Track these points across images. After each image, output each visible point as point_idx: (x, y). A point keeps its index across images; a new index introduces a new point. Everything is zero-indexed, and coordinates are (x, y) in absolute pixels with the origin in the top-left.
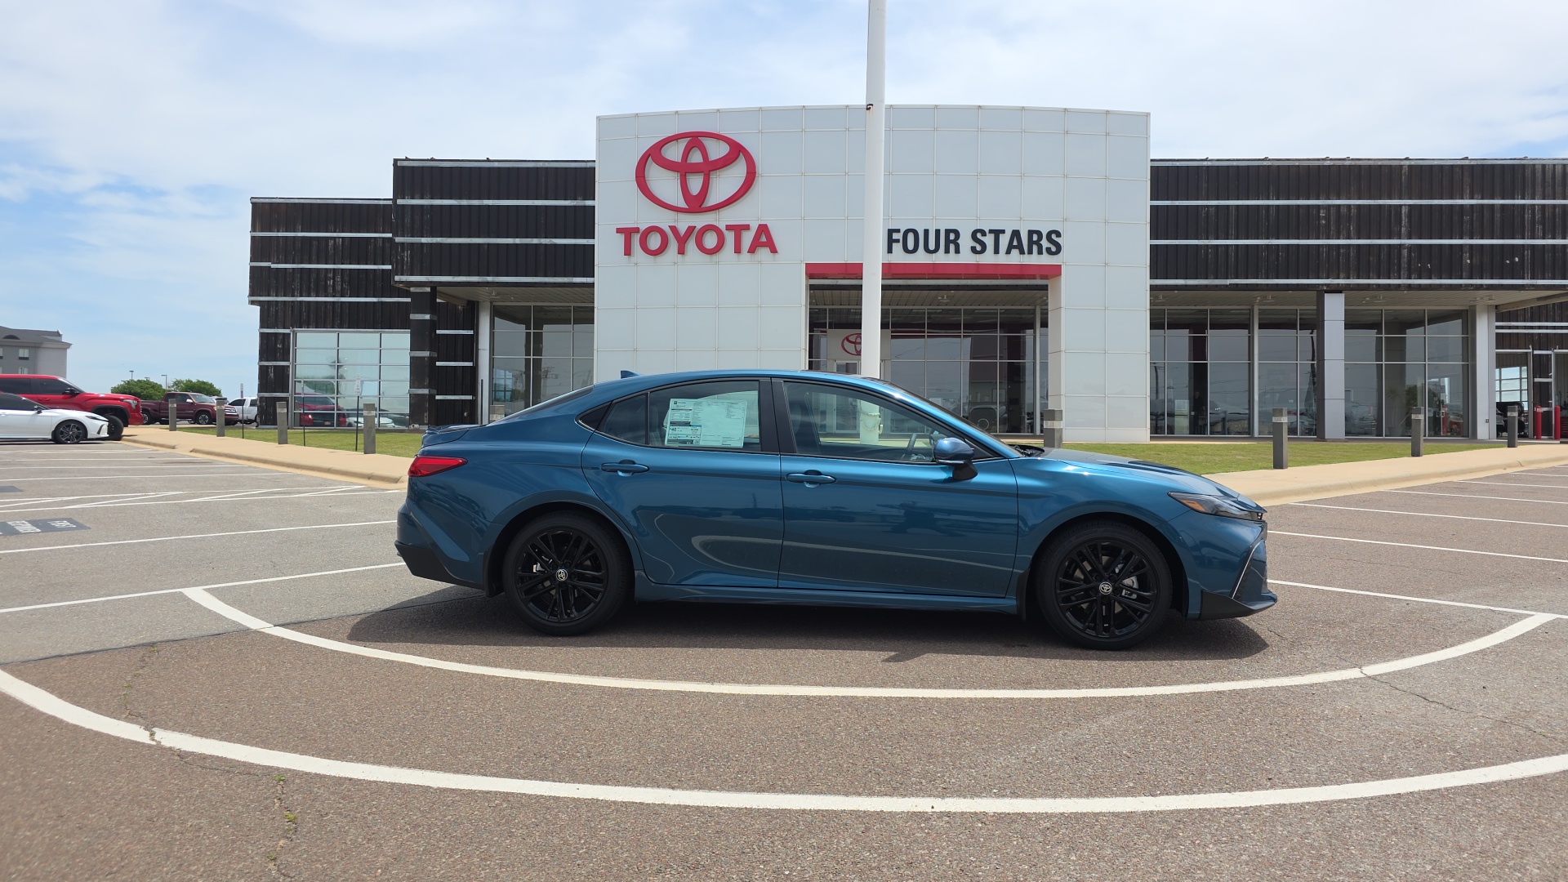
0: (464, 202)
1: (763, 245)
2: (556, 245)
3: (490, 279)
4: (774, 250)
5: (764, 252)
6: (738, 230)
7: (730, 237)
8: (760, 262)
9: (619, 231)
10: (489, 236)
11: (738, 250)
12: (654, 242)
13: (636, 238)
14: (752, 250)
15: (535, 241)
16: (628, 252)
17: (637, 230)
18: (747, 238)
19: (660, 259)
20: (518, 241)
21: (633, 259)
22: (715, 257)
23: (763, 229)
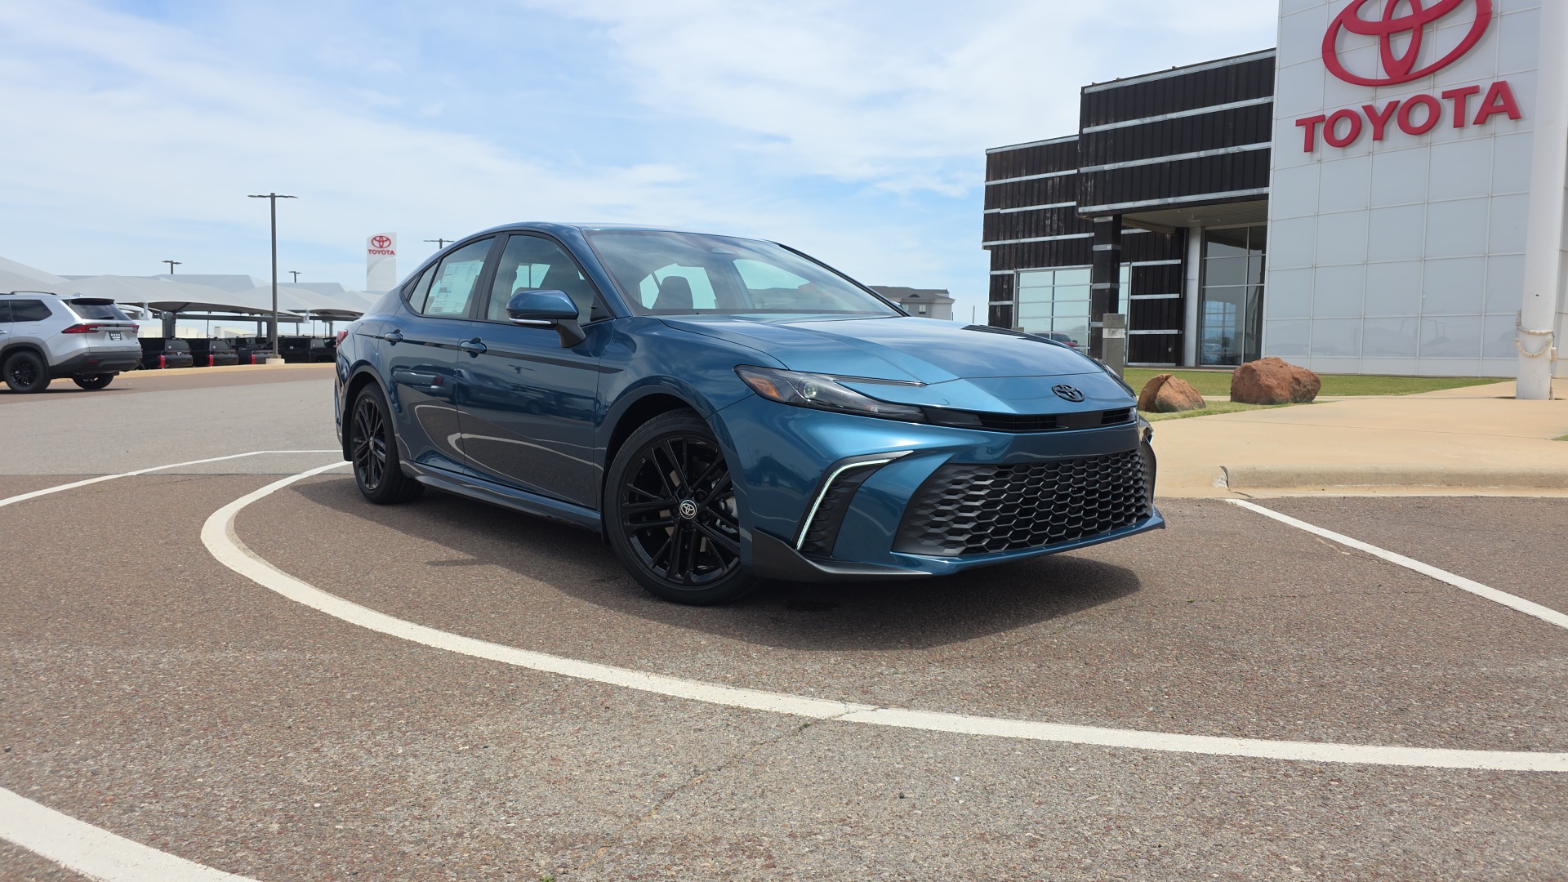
0: (1148, 120)
1: (1499, 111)
2: (1245, 153)
3: (1171, 200)
4: (1515, 115)
5: (1500, 122)
6: (1460, 96)
7: (1448, 107)
8: (1494, 135)
9: (1299, 123)
10: (1171, 153)
11: (1459, 123)
12: (1344, 130)
13: (1320, 130)
14: (1481, 120)
15: (1222, 151)
16: (1309, 147)
17: (1321, 118)
18: (1475, 105)
19: (1352, 151)
20: (1202, 154)
21: (1316, 155)
22: (1426, 138)
23: (1500, 90)
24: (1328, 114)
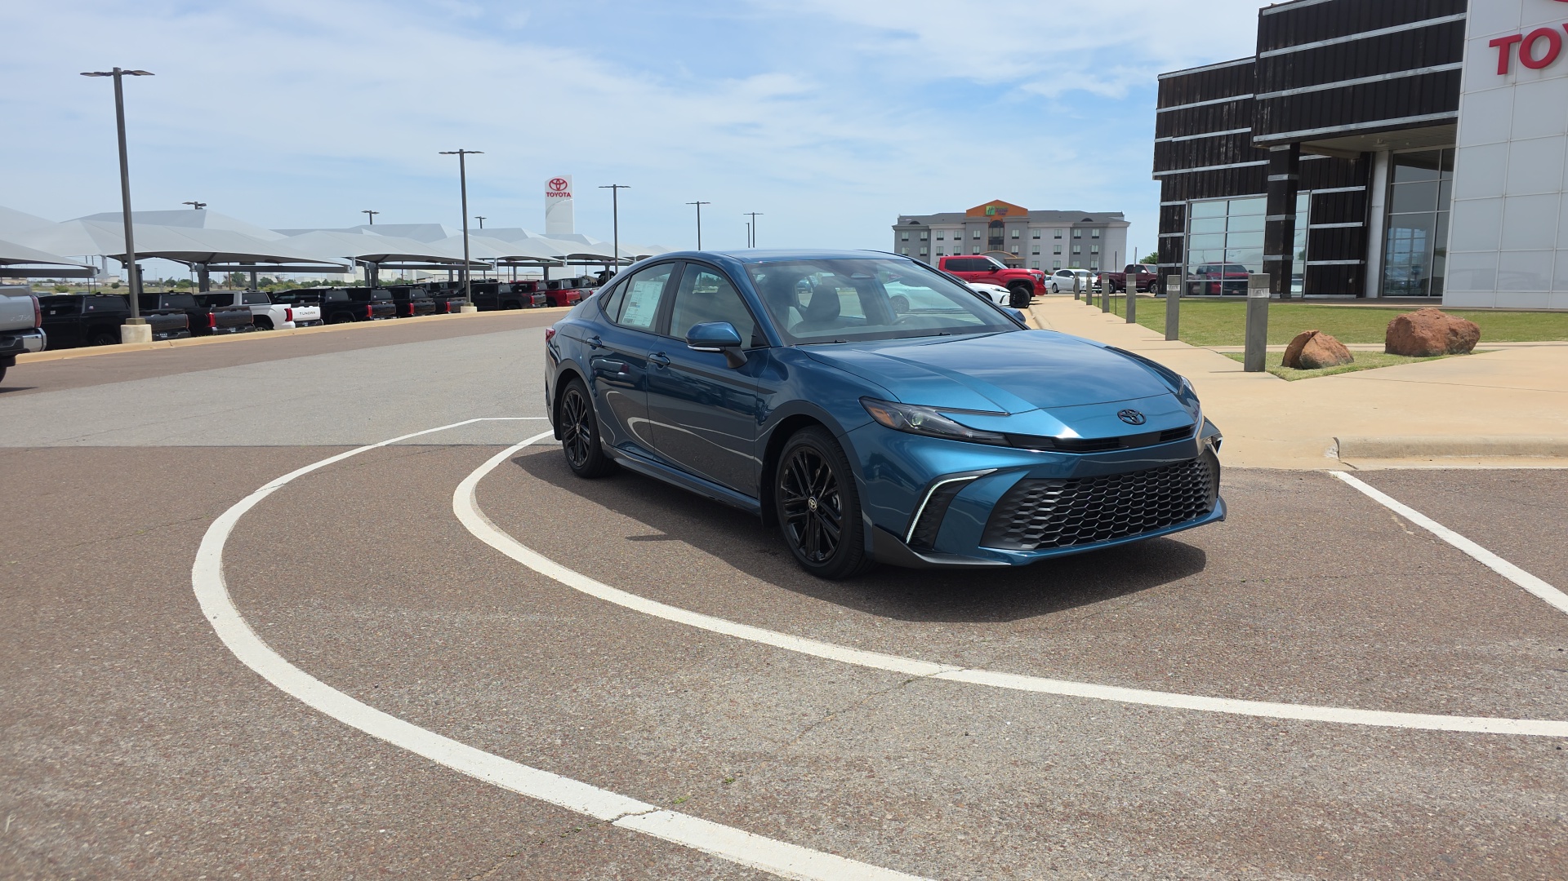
0: (1330, 42)
2: (1436, 74)
3: (1353, 127)
9: (1493, 44)
10: (1355, 76)
13: (1516, 50)
15: (1410, 73)
16: (1503, 68)
17: (1517, 38)
19: (1551, 72)
20: (1389, 76)
21: (1511, 78)
24: (1526, 33)
